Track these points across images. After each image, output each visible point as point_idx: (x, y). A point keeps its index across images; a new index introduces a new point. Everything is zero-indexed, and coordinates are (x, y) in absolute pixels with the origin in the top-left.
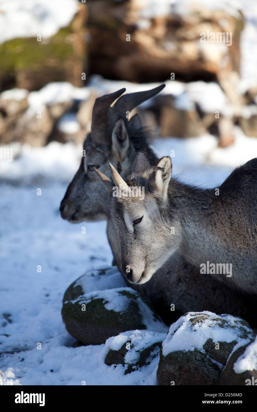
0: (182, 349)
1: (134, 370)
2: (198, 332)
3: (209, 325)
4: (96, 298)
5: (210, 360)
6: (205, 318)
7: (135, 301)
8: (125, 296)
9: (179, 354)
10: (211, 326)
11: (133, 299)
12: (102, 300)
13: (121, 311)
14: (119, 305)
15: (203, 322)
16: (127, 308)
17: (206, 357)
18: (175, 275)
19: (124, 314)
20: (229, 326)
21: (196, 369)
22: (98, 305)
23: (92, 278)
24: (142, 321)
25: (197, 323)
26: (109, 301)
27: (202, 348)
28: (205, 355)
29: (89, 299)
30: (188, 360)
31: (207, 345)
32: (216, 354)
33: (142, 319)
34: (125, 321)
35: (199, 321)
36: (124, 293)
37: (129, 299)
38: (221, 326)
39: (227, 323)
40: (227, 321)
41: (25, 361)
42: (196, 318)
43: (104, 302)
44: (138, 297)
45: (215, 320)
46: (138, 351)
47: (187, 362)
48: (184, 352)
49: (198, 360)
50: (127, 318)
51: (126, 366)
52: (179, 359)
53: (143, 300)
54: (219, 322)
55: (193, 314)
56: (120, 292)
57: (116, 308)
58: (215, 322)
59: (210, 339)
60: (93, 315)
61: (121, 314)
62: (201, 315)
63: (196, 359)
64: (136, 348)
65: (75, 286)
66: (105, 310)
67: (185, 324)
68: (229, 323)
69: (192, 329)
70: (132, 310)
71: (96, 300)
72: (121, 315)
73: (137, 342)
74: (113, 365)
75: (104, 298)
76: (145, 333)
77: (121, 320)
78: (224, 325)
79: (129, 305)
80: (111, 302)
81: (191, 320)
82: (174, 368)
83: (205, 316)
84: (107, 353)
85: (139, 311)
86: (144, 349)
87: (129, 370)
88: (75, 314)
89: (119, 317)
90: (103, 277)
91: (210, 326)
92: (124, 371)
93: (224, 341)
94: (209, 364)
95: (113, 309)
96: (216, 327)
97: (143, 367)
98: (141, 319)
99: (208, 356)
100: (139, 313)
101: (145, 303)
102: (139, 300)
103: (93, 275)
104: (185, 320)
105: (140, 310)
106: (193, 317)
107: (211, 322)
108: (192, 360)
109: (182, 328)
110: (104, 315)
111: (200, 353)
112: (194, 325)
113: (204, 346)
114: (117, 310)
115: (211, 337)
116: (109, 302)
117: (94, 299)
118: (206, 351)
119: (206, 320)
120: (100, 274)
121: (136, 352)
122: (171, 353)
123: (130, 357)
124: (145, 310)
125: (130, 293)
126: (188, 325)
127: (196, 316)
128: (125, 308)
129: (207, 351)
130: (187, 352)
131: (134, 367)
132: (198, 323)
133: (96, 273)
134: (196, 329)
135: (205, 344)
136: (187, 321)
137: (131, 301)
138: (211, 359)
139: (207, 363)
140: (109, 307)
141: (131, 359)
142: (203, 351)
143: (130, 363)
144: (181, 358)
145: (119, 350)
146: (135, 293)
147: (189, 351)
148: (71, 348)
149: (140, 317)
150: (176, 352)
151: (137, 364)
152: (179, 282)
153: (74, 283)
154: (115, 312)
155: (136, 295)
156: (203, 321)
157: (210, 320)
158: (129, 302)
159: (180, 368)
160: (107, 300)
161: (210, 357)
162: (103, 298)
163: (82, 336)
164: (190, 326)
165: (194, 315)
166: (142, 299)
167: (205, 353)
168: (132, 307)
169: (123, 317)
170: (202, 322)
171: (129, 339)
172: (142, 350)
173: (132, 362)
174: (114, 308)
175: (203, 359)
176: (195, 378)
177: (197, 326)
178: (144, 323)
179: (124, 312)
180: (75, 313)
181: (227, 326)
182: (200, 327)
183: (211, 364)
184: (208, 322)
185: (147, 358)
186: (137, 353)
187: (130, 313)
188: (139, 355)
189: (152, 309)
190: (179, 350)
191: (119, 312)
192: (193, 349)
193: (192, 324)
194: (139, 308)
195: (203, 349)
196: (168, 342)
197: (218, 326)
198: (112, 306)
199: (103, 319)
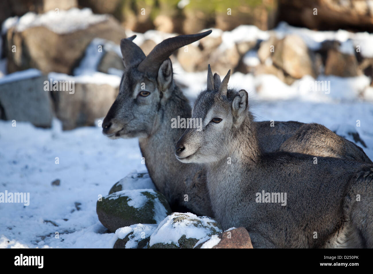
0: (163, 242)
2: (176, 229)
3: (186, 224)
4: (123, 196)
6: (185, 218)
7: (152, 200)
8: (145, 196)
9: (160, 246)
10: (188, 225)
11: (151, 198)
12: (127, 197)
13: (138, 208)
14: (138, 203)
15: (182, 221)
16: (143, 206)
18: (191, 182)
19: (140, 210)
20: (202, 226)
22: (123, 202)
23: (131, 179)
24: (153, 217)
25: (177, 221)
26: (131, 198)
27: (177, 242)
28: (179, 248)
29: (118, 196)
31: (182, 240)
33: (154, 215)
34: (139, 216)
35: (180, 220)
36: (146, 194)
37: (148, 199)
38: (196, 225)
39: (201, 223)
40: (202, 222)
41: (64, 241)
42: (178, 218)
43: (128, 199)
44: (156, 198)
45: (192, 220)
46: (137, 241)
50: (142, 214)
54: (195, 222)
56: (142, 193)
57: (136, 205)
58: (192, 222)
59: (184, 235)
60: (117, 209)
61: (138, 210)
62: (183, 216)
64: (136, 239)
65: (118, 185)
66: (127, 205)
67: (168, 222)
68: (202, 224)
69: (172, 226)
70: (147, 207)
71: (122, 197)
72: (138, 211)
73: (137, 233)
75: (129, 196)
76: (146, 226)
77: (137, 215)
78: (198, 225)
79: (146, 203)
80: (132, 199)
81: (174, 219)
83: (185, 216)
84: (116, 240)
86: (142, 239)
88: (105, 207)
89: (136, 213)
90: (140, 179)
91: (187, 225)
93: (195, 238)
95: (133, 206)
96: (191, 226)
98: (153, 215)
100: (152, 211)
101: (162, 203)
102: (157, 200)
103: (132, 177)
104: (170, 219)
105: (154, 208)
106: (177, 217)
107: (188, 222)
109: (166, 225)
110: (125, 210)
111: (175, 246)
112: (174, 223)
113: (178, 240)
114: (136, 207)
116: (132, 200)
117: (121, 196)
118: (180, 245)
119: (184, 220)
120: (139, 177)
121: (135, 241)
122: (155, 244)
123: (130, 244)
124: (159, 209)
125: (151, 193)
126: (171, 222)
127: (179, 216)
128: (142, 206)
130: (165, 244)
132: (178, 221)
133: (135, 176)
134: (175, 226)
135: (180, 239)
136: (171, 219)
137: (149, 200)
140: (130, 204)
142: (178, 244)
145: (124, 239)
146: (155, 194)
147: (167, 244)
148: (99, 234)
149: (153, 213)
150: (158, 244)
152: (193, 187)
153: (118, 183)
154: (134, 208)
155: (155, 196)
156: (182, 220)
157: (188, 220)
158: (146, 201)
160: (130, 198)
162: (128, 196)
163: (109, 225)
164: (172, 223)
165: (177, 215)
166: (159, 199)
167: (179, 246)
168: (148, 205)
169: (139, 213)
171: (133, 231)
172: (140, 240)
174: (134, 205)
177: (176, 224)
178: (155, 219)
179: (140, 209)
180: (104, 206)
181: (201, 226)
182: (179, 225)
184: (186, 221)
186: (136, 242)
187: (145, 210)
188: (137, 244)
189: (166, 208)
190: (161, 242)
191: (137, 209)
192: (170, 243)
193: (174, 222)
194: (154, 206)
196: (155, 235)
197: (193, 225)
198: (133, 203)
199: (124, 213)
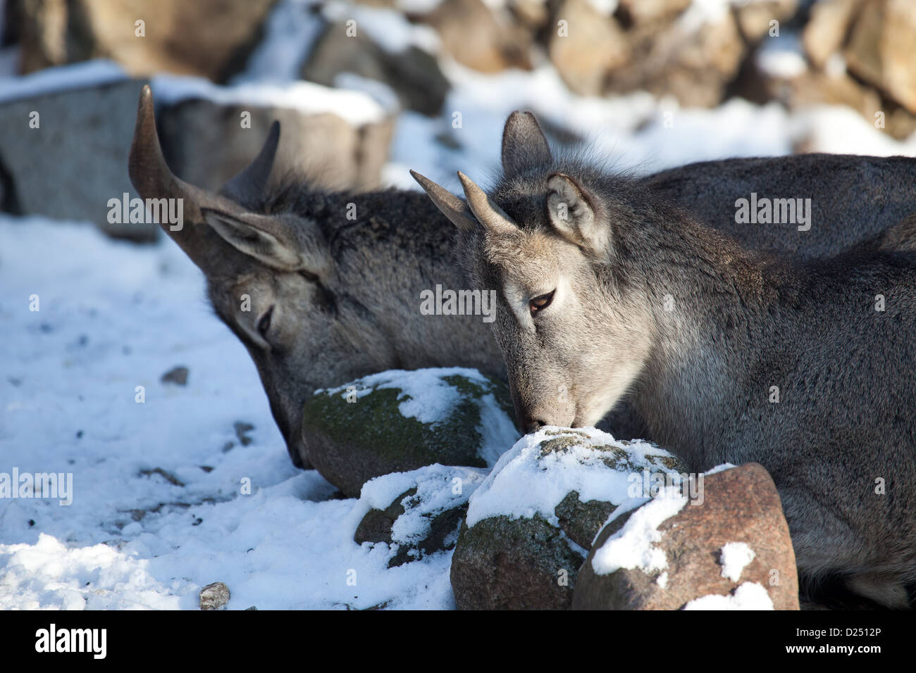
0: (507, 513)
1: (411, 559)
2: (550, 474)
3: (582, 459)
4: (385, 386)
5: (566, 545)
6: (576, 441)
7: (474, 400)
8: (454, 388)
9: (499, 524)
10: (585, 461)
11: (471, 395)
12: (398, 391)
13: (432, 421)
14: (433, 408)
15: (569, 451)
16: (448, 416)
17: (558, 534)
19: (438, 429)
20: (628, 466)
21: (531, 562)
22: (385, 404)
24: (478, 449)
25: (553, 451)
26: (411, 394)
27: (553, 512)
28: (558, 529)
29: (369, 387)
30: (515, 540)
31: (566, 505)
32: (581, 530)
33: (481, 444)
34: (436, 446)
35: (560, 447)
36: (455, 381)
37: (461, 395)
38: (610, 464)
39: (628, 458)
40: (629, 455)
41: (203, 524)
42: (555, 441)
43: (399, 397)
44: (487, 393)
45: (600, 448)
46: (428, 515)
47: (514, 545)
48: (511, 520)
49: (538, 542)
50: (443, 440)
51: (394, 547)
52: (497, 537)
53: (499, 401)
54: (610, 454)
55: (552, 431)
56: (445, 378)
57: (424, 412)
58: (598, 453)
59: (573, 491)
60: (368, 426)
61: (431, 428)
62: (569, 435)
63: (533, 537)
64: (424, 508)
66: (397, 415)
67: (526, 453)
68: (631, 460)
69: (538, 466)
70: (460, 421)
71: (383, 391)
72: (430, 431)
73: (429, 492)
74: (366, 544)
75: (403, 387)
76: (455, 472)
77: (429, 444)
78: (619, 462)
79: (456, 408)
80: (415, 398)
81: (543, 444)
82: (483, 558)
83: (579, 437)
84: (363, 515)
85: (480, 425)
86: (444, 510)
87: (401, 558)
88: (329, 419)
89: (424, 436)
91: (582, 463)
92: (387, 559)
93: (607, 501)
94: (562, 552)
95: (416, 415)
96: (596, 466)
97: (436, 555)
98: (478, 445)
99: (563, 533)
100: (475, 431)
101: (504, 409)
102: (488, 400)
104: (530, 444)
105: (482, 423)
106: (550, 438)
107: (587, 453)
108: (525, 540)
109: (518, 462)
110: (392, 429)
111: (547, 524)
112: (544, 455)
113: (556, 508)
114: (424, 419)
115: (576, 488)
116: (412, 398)
117: (379, 387)
118: (559, 521)
119: (576, 448)
121: (423, 516)
122: (483, 521)
123: (406, 527)
124: (497, 427)
125: (470, 381)
126: (532, 454)
127: (557, 436)
128: (444, 416)
129: (562, 520)
130: (516, 520)
131: (411, 553)
132: (557, 450)
134: (547, 465)
135: (562, 502)
136: (534, 446)
137: (465, 400)
138: (569, 540)
139: (558, 549)
140: (407, 410)
141: (405, 532)
142: (553, 521)
143: (404, 541)
144: (500, 535)
145: (387, 509)
146: (483, 383)
147: (522, 517)
148: (309, 503)
149: (477, 439)
150: (494, 520)
151: (421, 545)
154: (420, 422)
155: (484, 388)
156: (568, 447)
157: (587, 448)
158: (457, 402)
159: (498, 558)
160: (407, 393)
161: (569, 535)
162: (399, 387)
163: (341, 477)
164: (537, 457)
165: (554, 434)
166: (497, 398)
167: (558, 526)
168: (463, 413)
169: (435, 437)
170: (565, 450)
171: (415, 485)
172: (439, 513)
173: (408, 540)
174: (419, 414)
175: (549, 540)
176: (528, 584)
177: (549, 460)
178: (483, 457)
179: (438, 425)
180: (328, 417)
181: (625, 465)
182: (557, 461)
183: (567, 553)
184: (581, 451)
185: (449, 533)
186: (425, 518)
187: (452, 429)
188: (428, 524)
190: (501, 514)
191: (429, 424)
192: (530, 514)
194: (480, 418)
195: (554, 516)
196: (483, 493)
197: (601, 462)
198: (416, 408)
199: (388, 436)
